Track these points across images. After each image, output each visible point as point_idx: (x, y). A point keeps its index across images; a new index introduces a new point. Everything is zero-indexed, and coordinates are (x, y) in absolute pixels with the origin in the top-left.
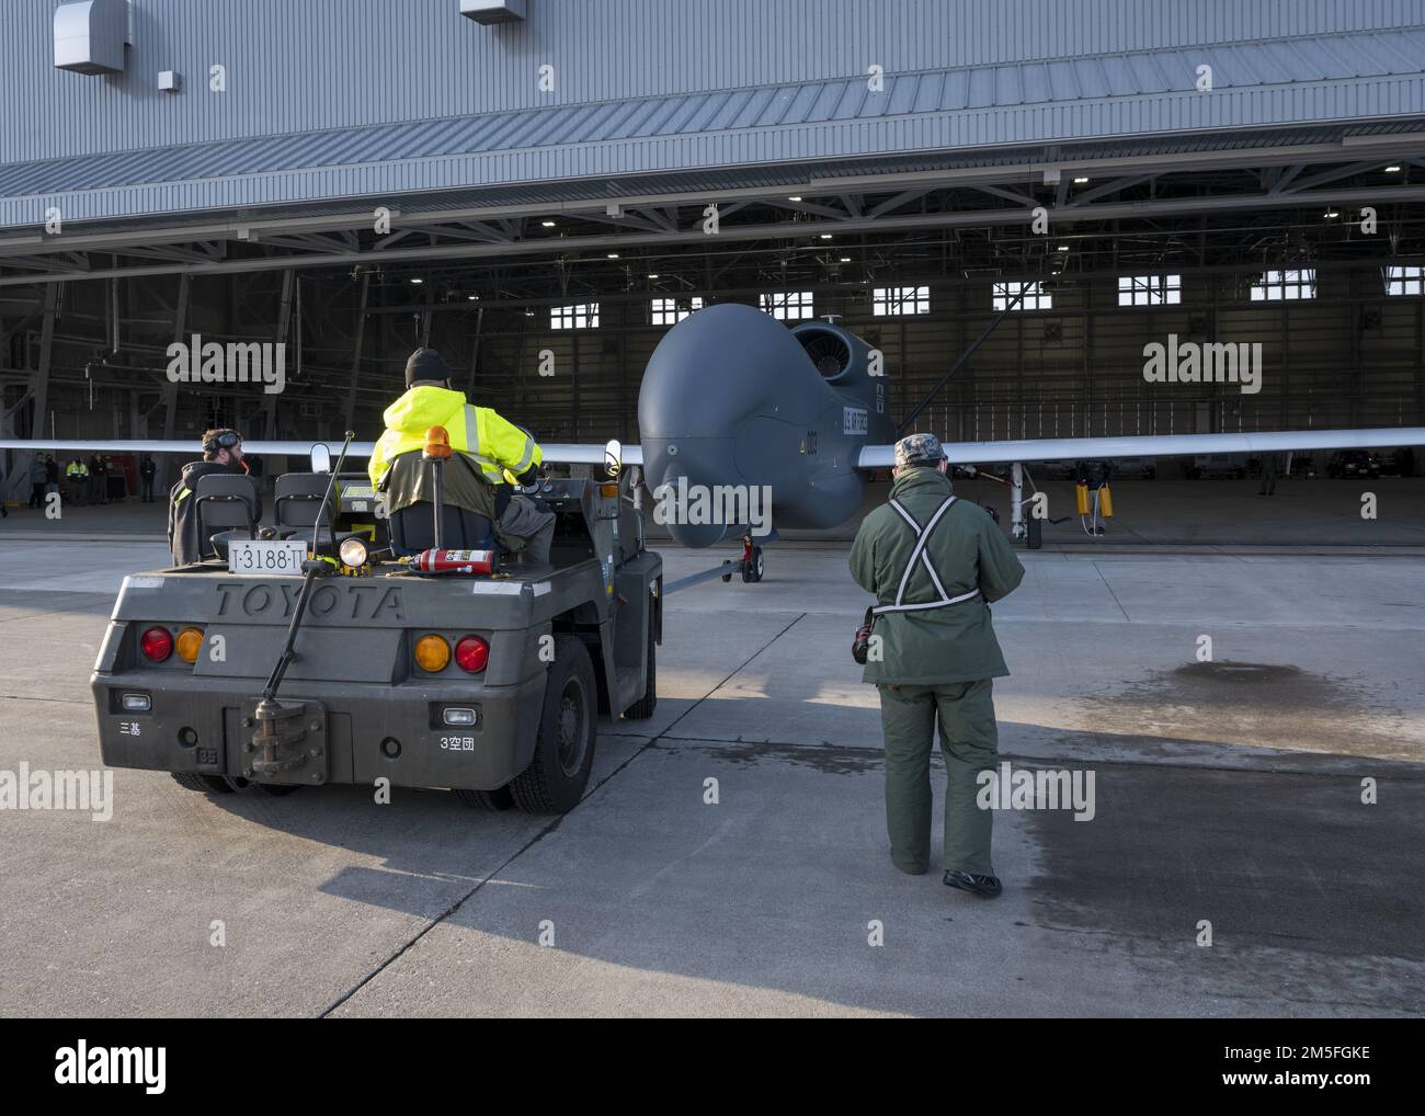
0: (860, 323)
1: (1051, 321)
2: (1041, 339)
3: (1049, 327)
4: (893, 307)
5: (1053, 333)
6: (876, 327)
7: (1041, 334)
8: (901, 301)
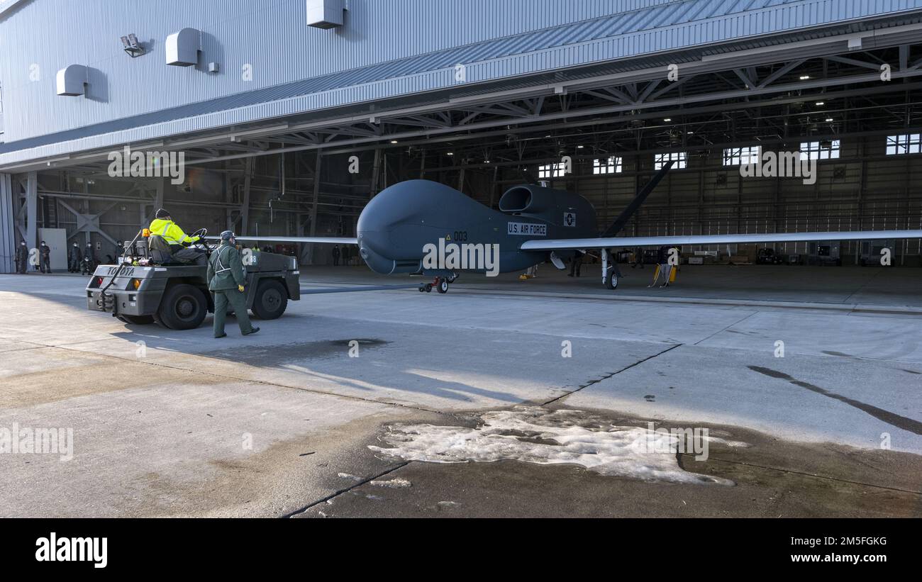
0: (714, 170)
1: (837, 166)
2: (832, 177)
3: (836, 170)
4: (726, 160)
5: (839, 174)
6: (724, 172)
7: (832, 174)
8: (732, 157)
